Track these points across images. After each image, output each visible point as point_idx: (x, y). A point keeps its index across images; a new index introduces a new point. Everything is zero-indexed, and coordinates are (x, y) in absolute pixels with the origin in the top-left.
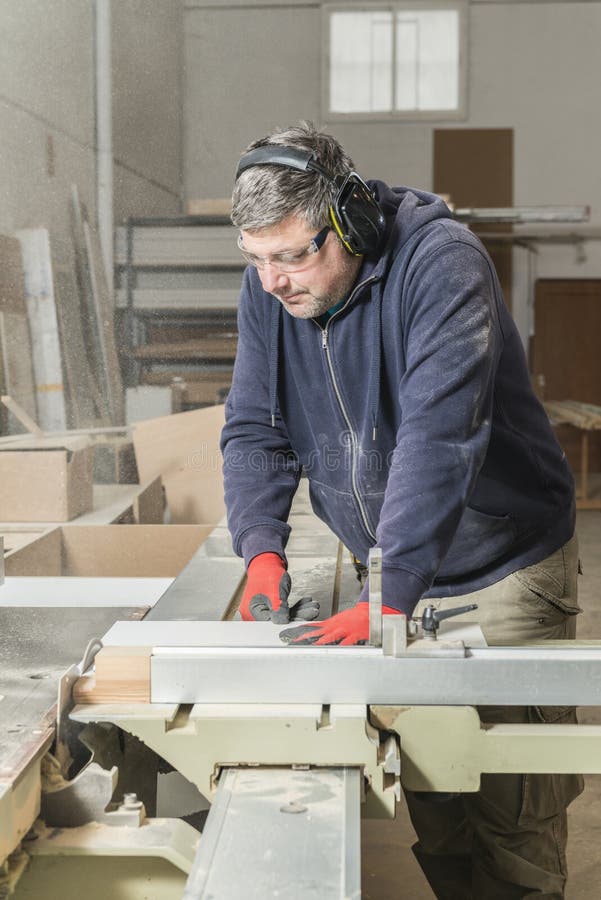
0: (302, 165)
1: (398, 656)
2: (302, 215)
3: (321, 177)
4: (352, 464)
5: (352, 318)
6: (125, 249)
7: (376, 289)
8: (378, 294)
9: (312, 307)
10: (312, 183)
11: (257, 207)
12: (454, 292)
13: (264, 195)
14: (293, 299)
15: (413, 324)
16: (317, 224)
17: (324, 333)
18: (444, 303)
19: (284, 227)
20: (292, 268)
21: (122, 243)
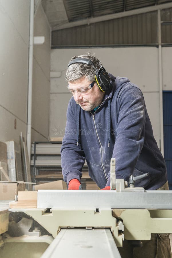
0: (87, 63)
1: (122, 192)
2: (86, 77)
3: (93, 66)
4: (101, 157)
5: (102, 111)
6: (34, 150)
7: (109, 102)
8: (110, 103)
9: (89, 107)
10: (90, 68)
11: (73, 74)
12: (133, 99)
13: (76, 71)
14: (84, 104)
15: (121, 109)
16: (91, 80)
17: (93, 116)
18: (130, 102)
19: (81, 81)
20: (83, 94)
21: (33, 148)
